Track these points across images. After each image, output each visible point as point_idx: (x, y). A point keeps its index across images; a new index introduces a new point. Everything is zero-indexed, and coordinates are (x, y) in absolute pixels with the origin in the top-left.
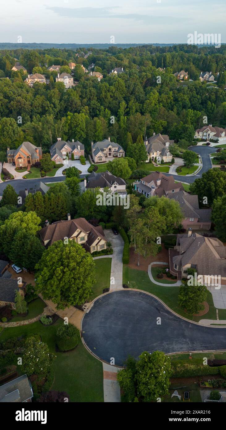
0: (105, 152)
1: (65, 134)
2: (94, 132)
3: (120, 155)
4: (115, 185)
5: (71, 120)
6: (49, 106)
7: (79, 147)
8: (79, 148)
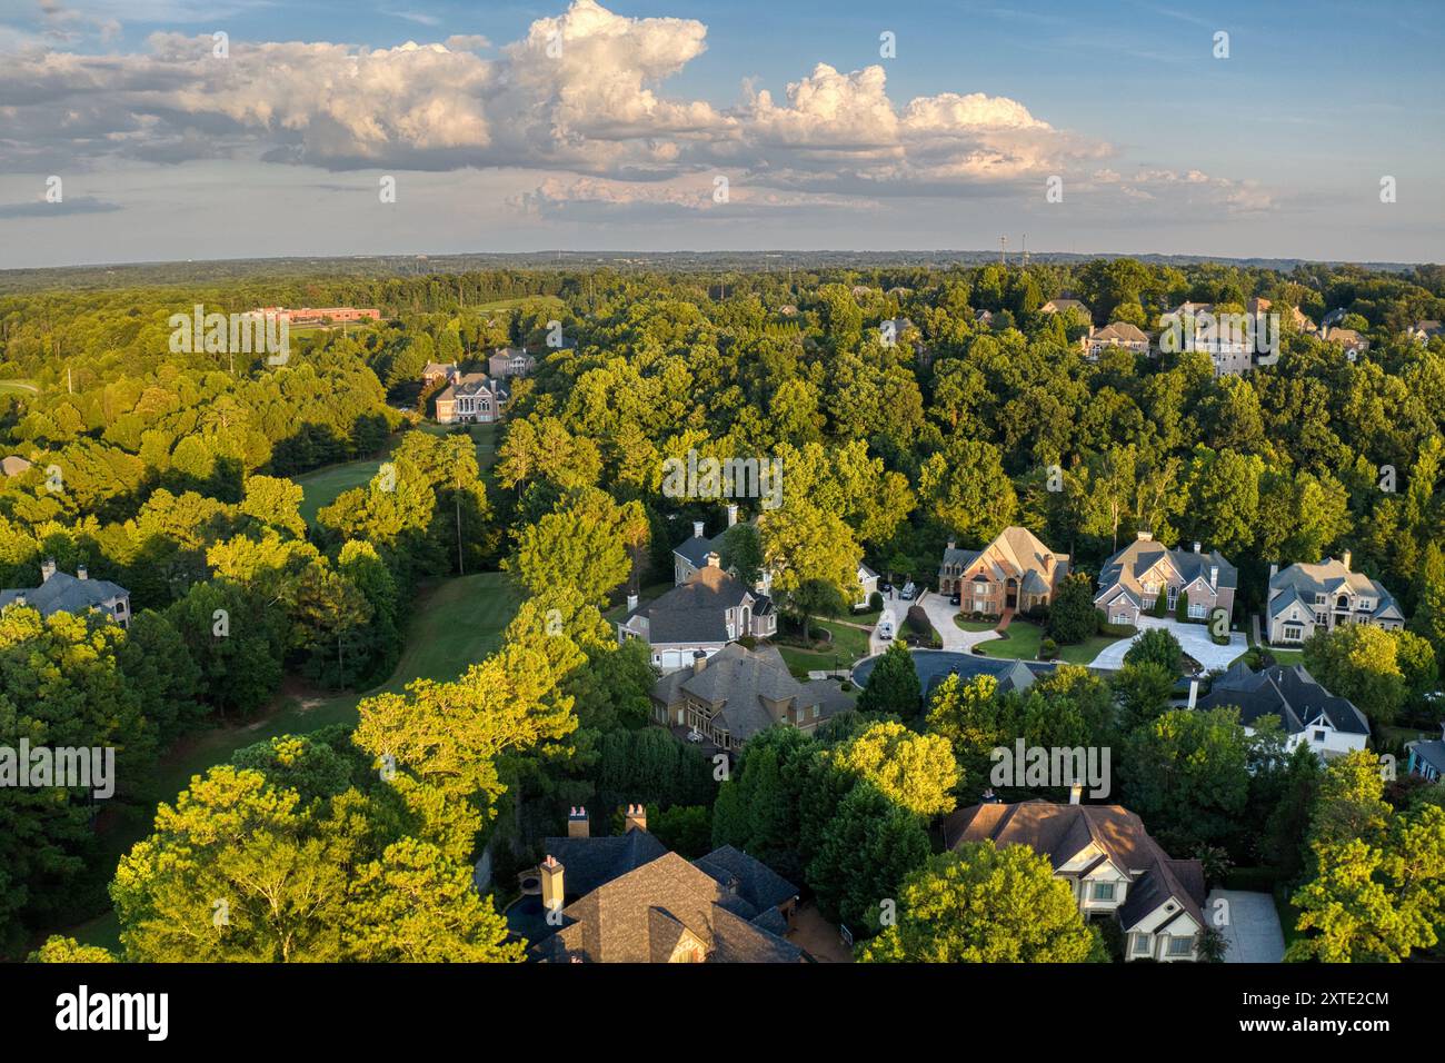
0: (1318, 608)
1: (1174, 520)
2: (1289, 526)
4: (1321, 728)
5: (1202, 472)
6: (1140, 427)
7: (1214, 571)
8: (1214, 579)
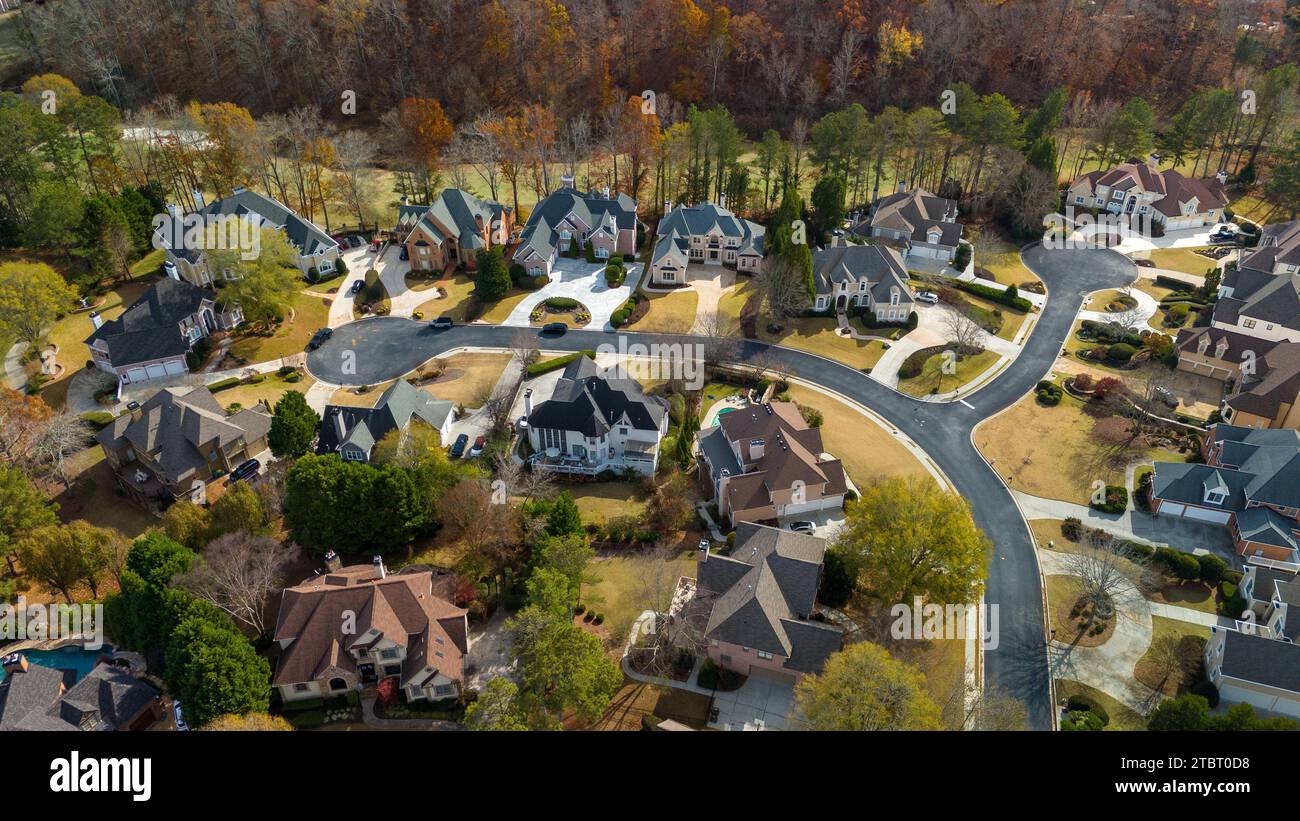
0: (696, 247)
3: (744, 262)
4: (624, 426)
7: (613, 220)
8: (614, 226)
